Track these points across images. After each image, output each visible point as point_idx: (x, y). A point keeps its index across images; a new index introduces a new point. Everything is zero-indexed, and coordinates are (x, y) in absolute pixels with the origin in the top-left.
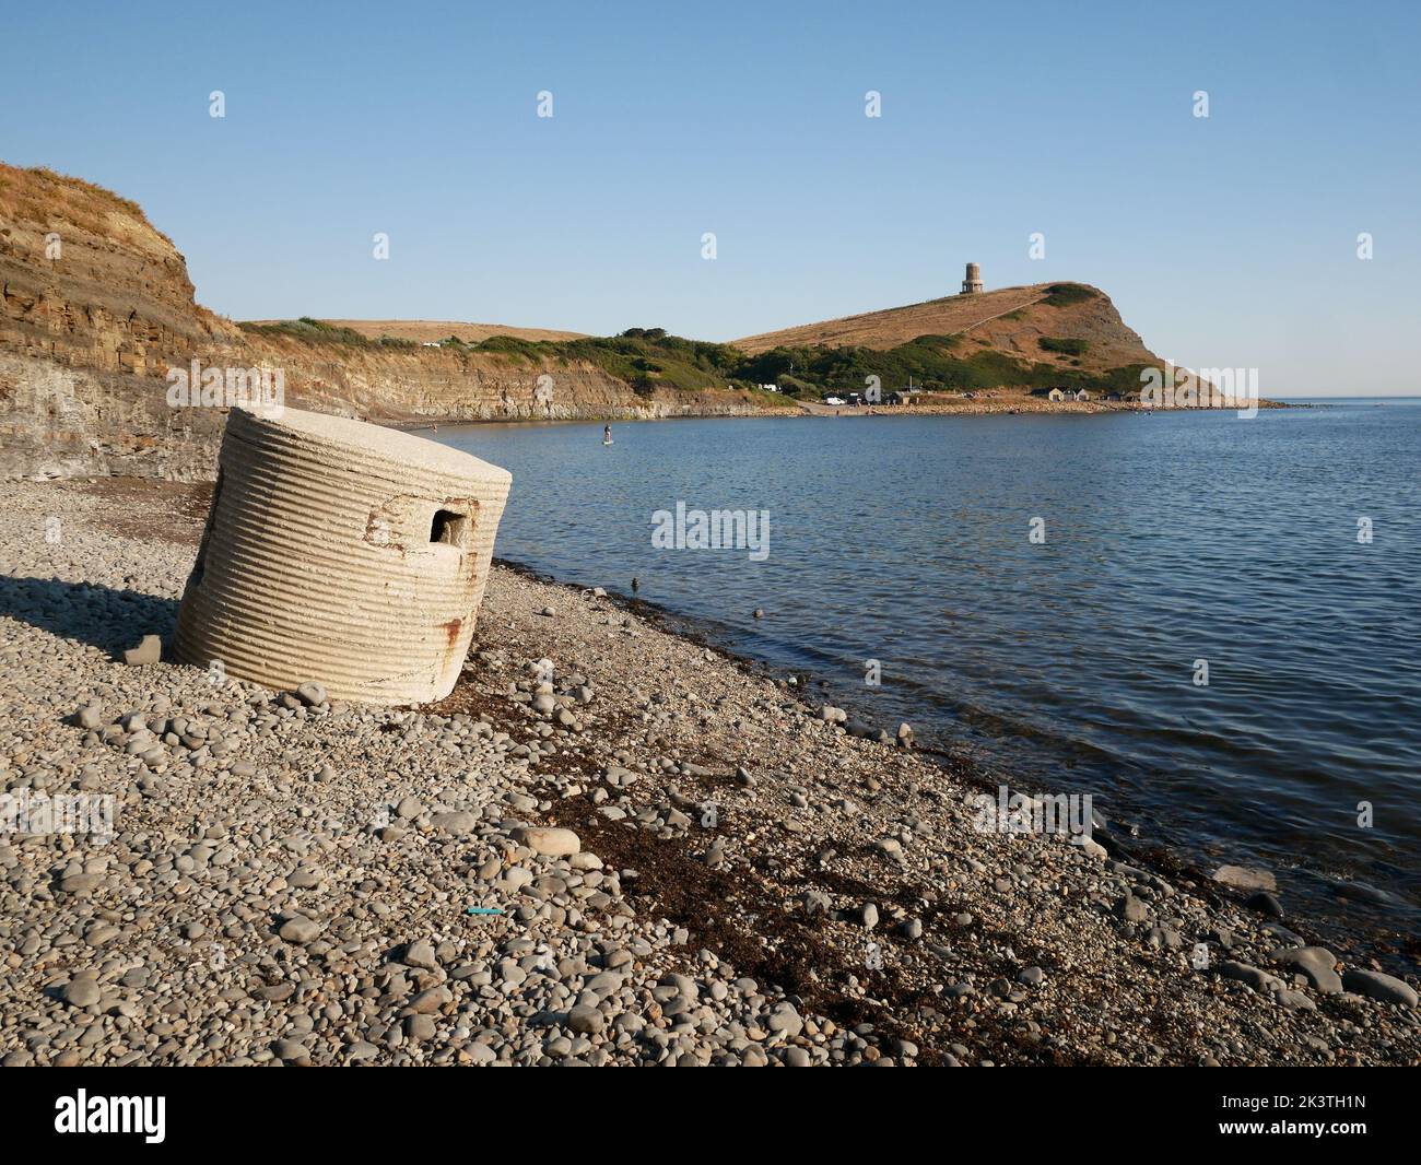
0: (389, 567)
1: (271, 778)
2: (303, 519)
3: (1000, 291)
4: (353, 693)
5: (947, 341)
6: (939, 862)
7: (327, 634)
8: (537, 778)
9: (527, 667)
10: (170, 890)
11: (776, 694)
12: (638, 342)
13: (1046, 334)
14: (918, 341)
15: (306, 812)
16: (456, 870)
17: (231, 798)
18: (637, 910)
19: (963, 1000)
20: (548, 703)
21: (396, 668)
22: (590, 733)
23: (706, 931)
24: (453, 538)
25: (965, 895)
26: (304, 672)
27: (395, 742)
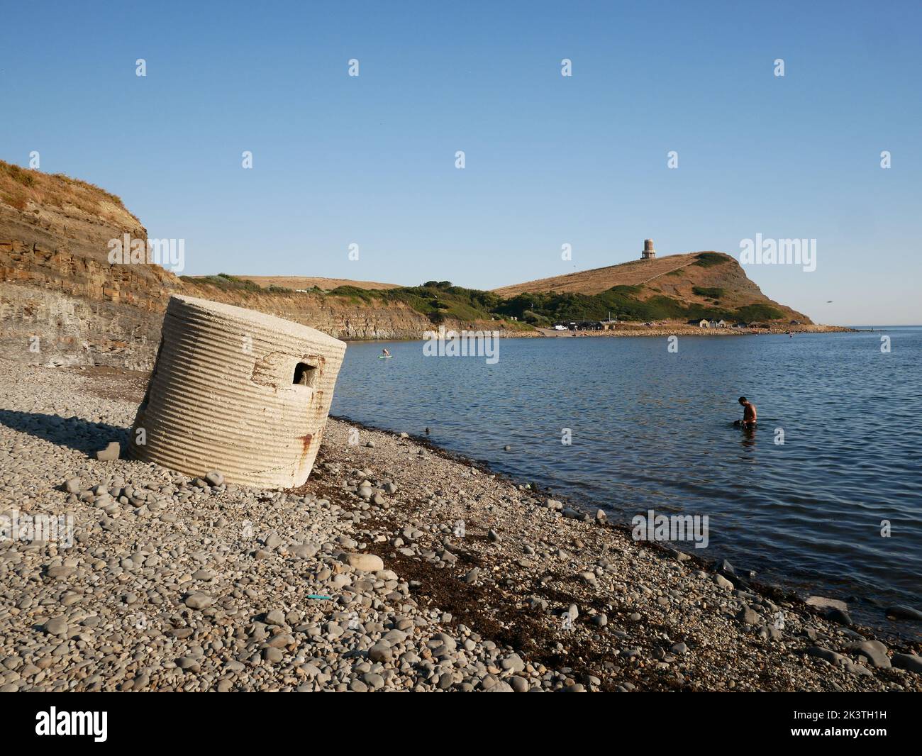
0: (266, 398)
1: (186, 524)
2: (213, 366)
3: (666, 258)
4: (241, 480)
5: (633, 290)
6: (621, 586)
7: (226, 440)
8: (358, 531)
9: (355, 473)
10: (117, 578)
11: (517, 493)
12: (433, 290)
13: (697, 285)
14: (614, 289)
15: (207, 541)
16: (302, 575)
17: (160, 533)
18: (419, 603)
19: (633, 659)
20: (367, 491)
21: (269, 464)
22: (394, 509)
23: (464, 615)
24: (308, 381)
25: (638, 605)
26: (211, 465)
27: (267, 508)
